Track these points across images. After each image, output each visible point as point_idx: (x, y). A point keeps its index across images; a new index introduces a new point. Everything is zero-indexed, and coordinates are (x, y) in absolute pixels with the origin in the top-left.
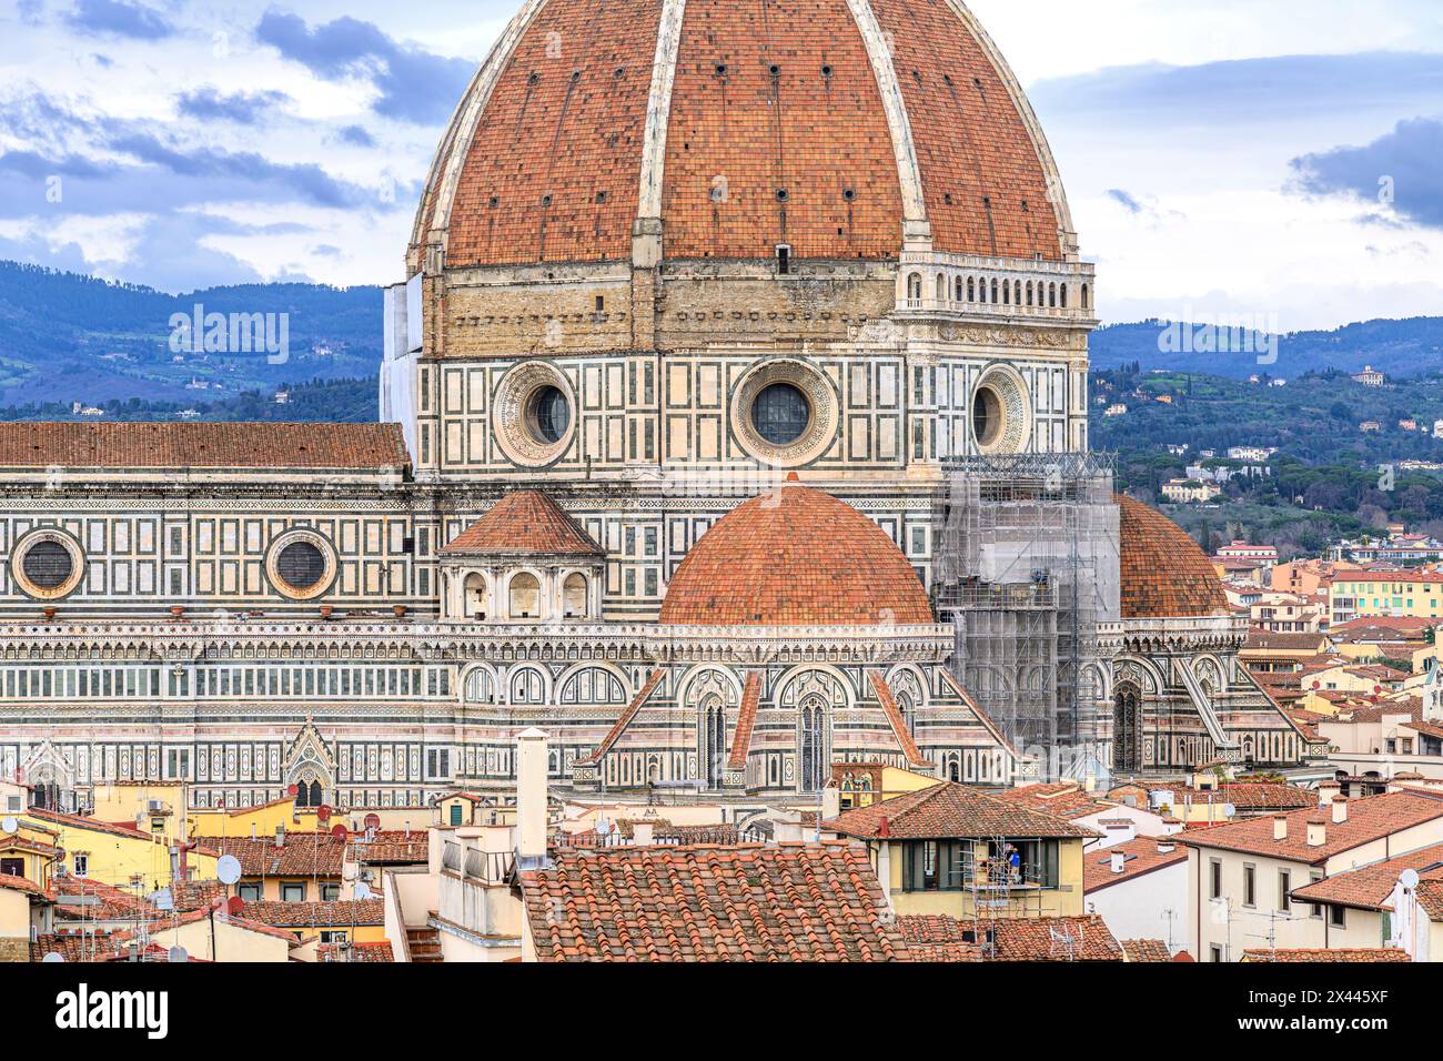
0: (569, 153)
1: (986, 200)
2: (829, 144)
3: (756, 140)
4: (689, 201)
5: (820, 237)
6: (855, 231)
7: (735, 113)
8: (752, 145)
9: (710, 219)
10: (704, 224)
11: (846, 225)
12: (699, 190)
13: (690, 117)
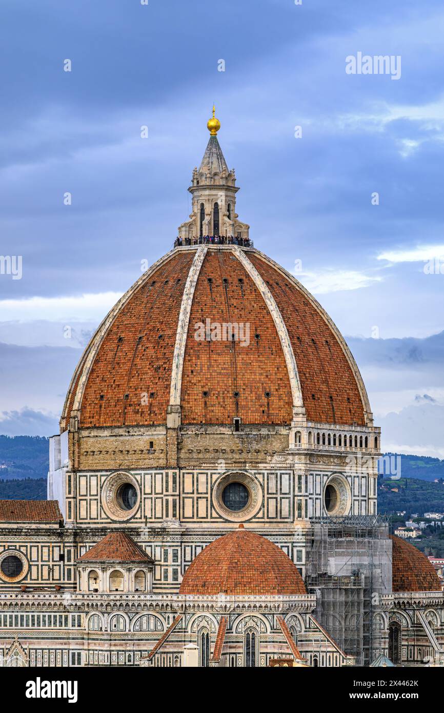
0: (137, 374)
1: (331, 397)
2: (258, 371)
3: (225, 369)
4: (193, 397)
5: (254, 414)
6: (271, 412)
7: (215, 356)
8: (222, 371)
9: (203, 406)
10: (200, 408)
11: (266, 409)
12: (198, 392)
13: (194, 358)
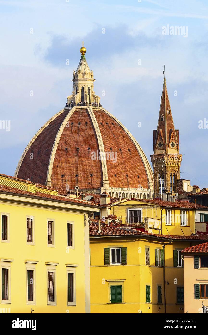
2: (88, 164)
3: (73, 164)
4: (57, 178)
5: (85, 185)
6: (92, 183)
7: (68, 159)
8: (71, 165)
9: (61, 181)
11: (90, 182)
12: (59, 175)
13: (59, 160)
